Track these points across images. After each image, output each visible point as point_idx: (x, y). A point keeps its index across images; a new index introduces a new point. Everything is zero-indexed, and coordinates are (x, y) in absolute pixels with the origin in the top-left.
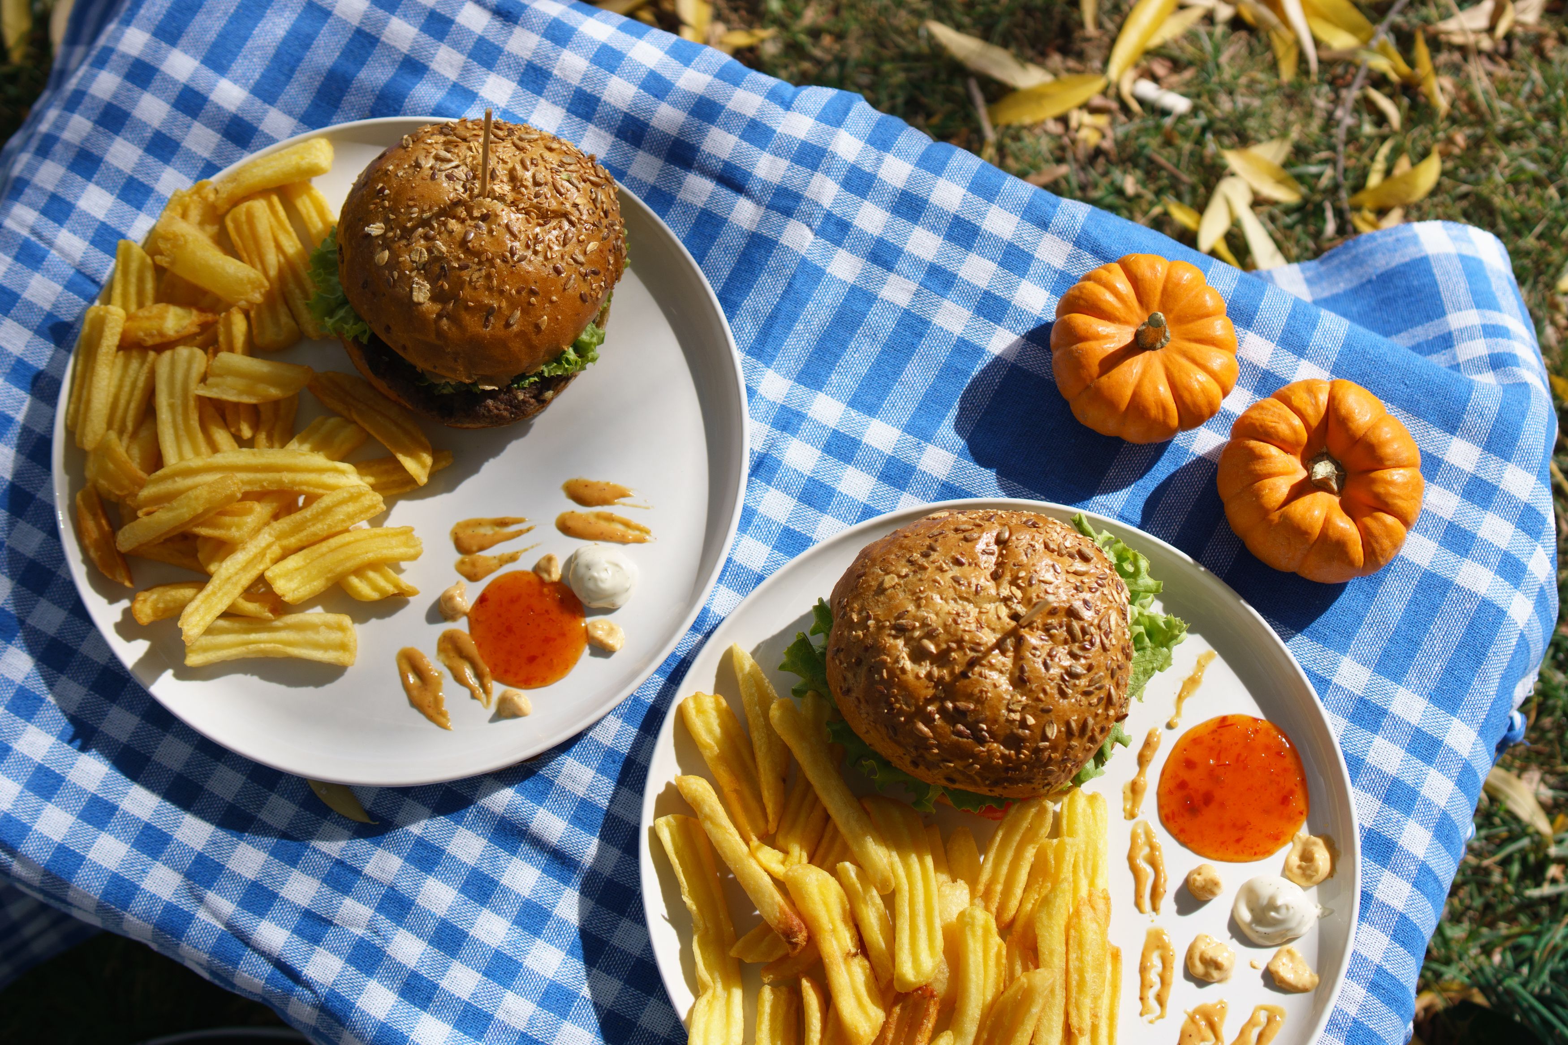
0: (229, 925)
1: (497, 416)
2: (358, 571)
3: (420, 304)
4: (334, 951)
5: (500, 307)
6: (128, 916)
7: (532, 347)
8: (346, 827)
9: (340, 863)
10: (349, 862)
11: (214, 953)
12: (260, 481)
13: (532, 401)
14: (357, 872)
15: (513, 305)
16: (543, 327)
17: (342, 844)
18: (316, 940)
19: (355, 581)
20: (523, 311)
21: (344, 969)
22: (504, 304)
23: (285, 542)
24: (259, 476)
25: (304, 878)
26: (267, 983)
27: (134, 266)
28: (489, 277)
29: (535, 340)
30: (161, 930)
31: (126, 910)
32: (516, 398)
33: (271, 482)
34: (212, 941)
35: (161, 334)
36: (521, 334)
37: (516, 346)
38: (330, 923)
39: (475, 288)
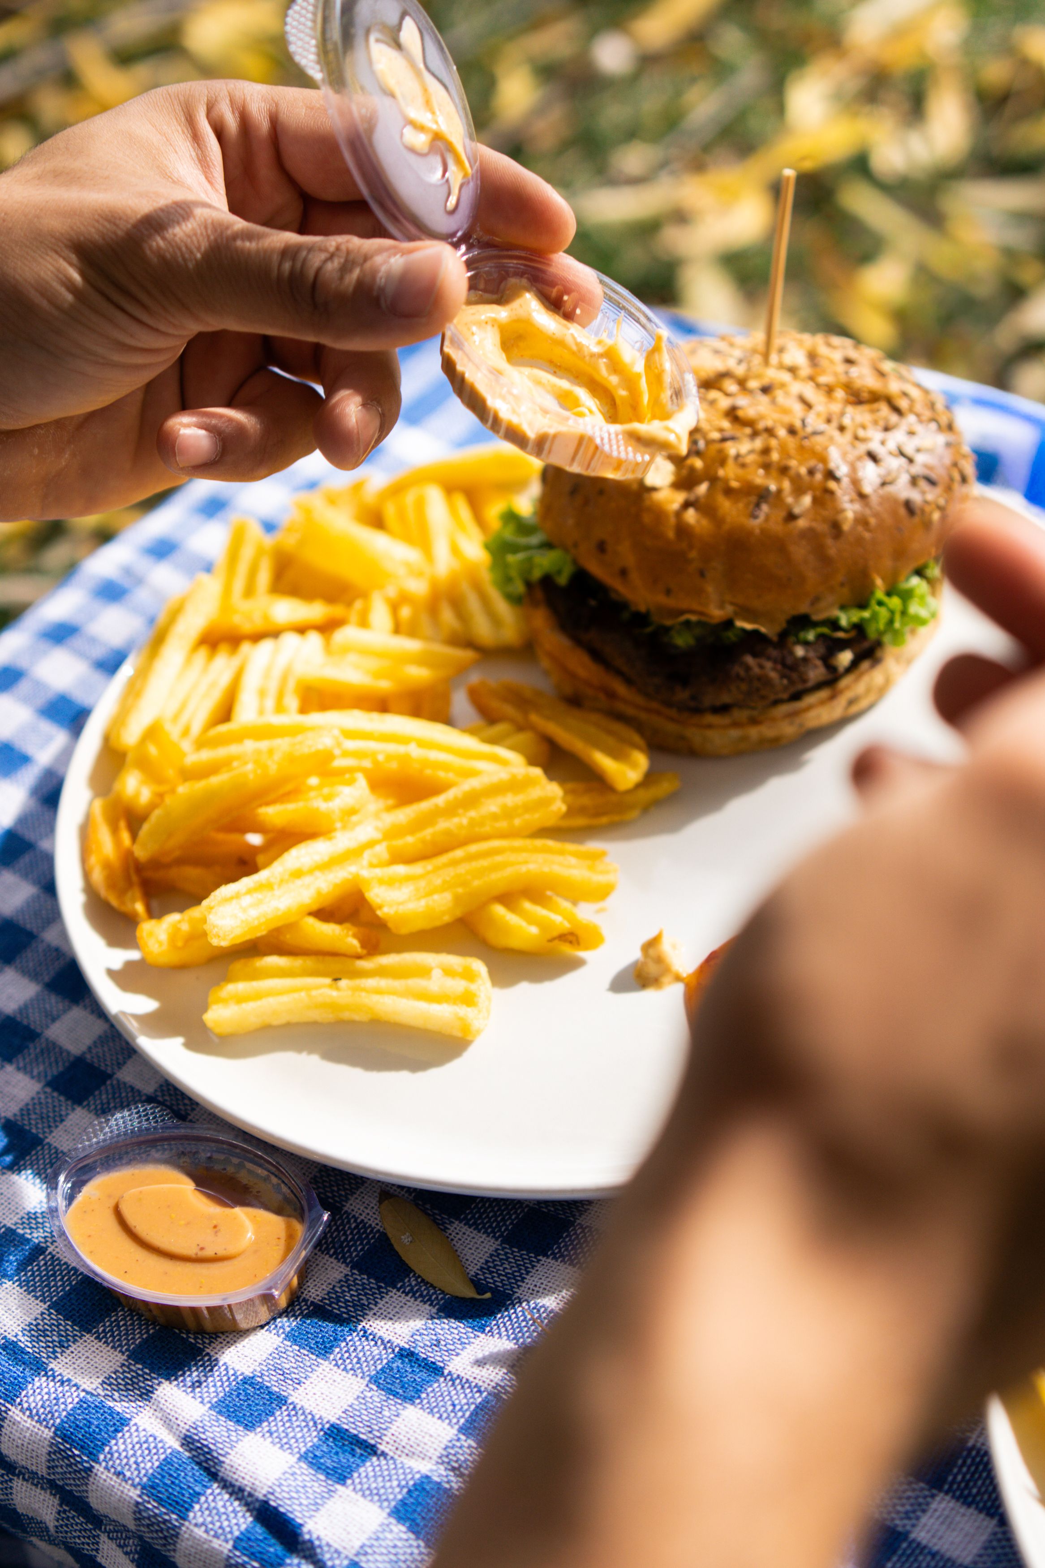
0: (188, 1441)
1: (759, 678)
2: (507, 898)
3: (654, 489)
4: (370, 1494)
5: (780, 491)
6: (15, 1413)
7: (825, 560)
8: (427, 1299)
9: (407, 1355)
10: (422, 1354)
11: (150, 1488)
12: (372, 755)
13: (819, 663)
14: (435, 1370)
15: (799, 490)
16: (846, 527)
17: (417, 1324)
18: (340, 1475)
19: (499, 910)
20: (816, 501)
21: (385, 1527)
22: (786, 485)
23: (399, 843)
24: (372, 745)
25: (338, 1375)
26: (235, 1547)
27: (247, 553)
28: (766, 451)
29: (832, 548)
30: (65, 1438)
31: (12, 1402)
32: (792, 653)
33: (389, 757)
34: (150, 1466)
35: (266, 618)
36: (809, 534)
37: (800, 552)
38: (371, 1450)
39: (743, 466)
